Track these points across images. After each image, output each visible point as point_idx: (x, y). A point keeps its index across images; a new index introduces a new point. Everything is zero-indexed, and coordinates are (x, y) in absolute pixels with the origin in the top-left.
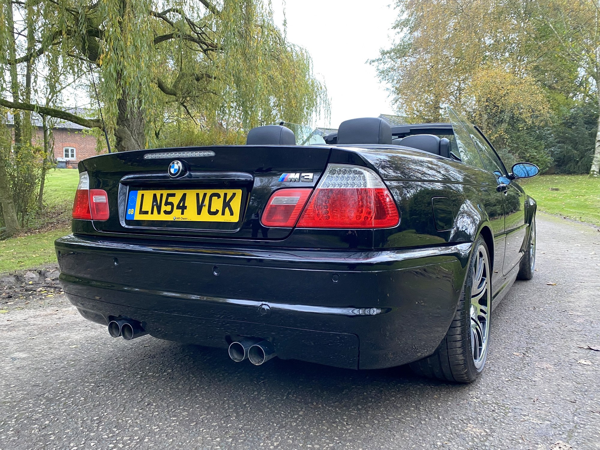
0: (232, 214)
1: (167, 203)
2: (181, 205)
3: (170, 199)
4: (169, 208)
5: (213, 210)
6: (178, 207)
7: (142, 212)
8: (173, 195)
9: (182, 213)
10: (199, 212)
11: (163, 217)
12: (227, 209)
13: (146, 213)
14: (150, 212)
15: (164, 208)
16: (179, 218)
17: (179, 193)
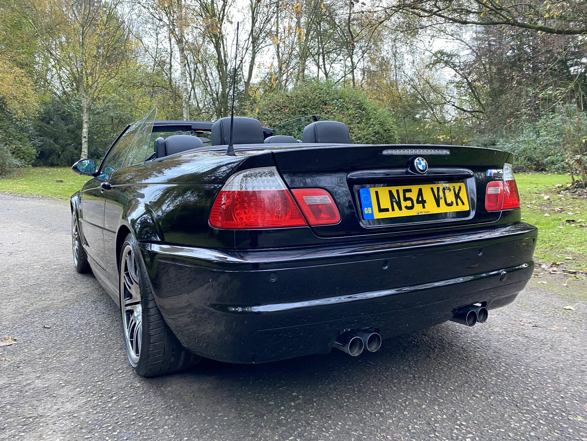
0: (463, 204)
1: (406, 199)
2: (420, 199)
3: (408, 195)
4: (409, 204)
5: (449, 201)
6: (418, 202)
7: (381, 210)
8: (410, 191)
9: (424, 207)
10: (438, 205)
11: (405, 213)
12: (459, 200)
13: (387, 210)
14: (390, 209)
15: (404, 204)
16: (422, 212)
17: (415, 189)
